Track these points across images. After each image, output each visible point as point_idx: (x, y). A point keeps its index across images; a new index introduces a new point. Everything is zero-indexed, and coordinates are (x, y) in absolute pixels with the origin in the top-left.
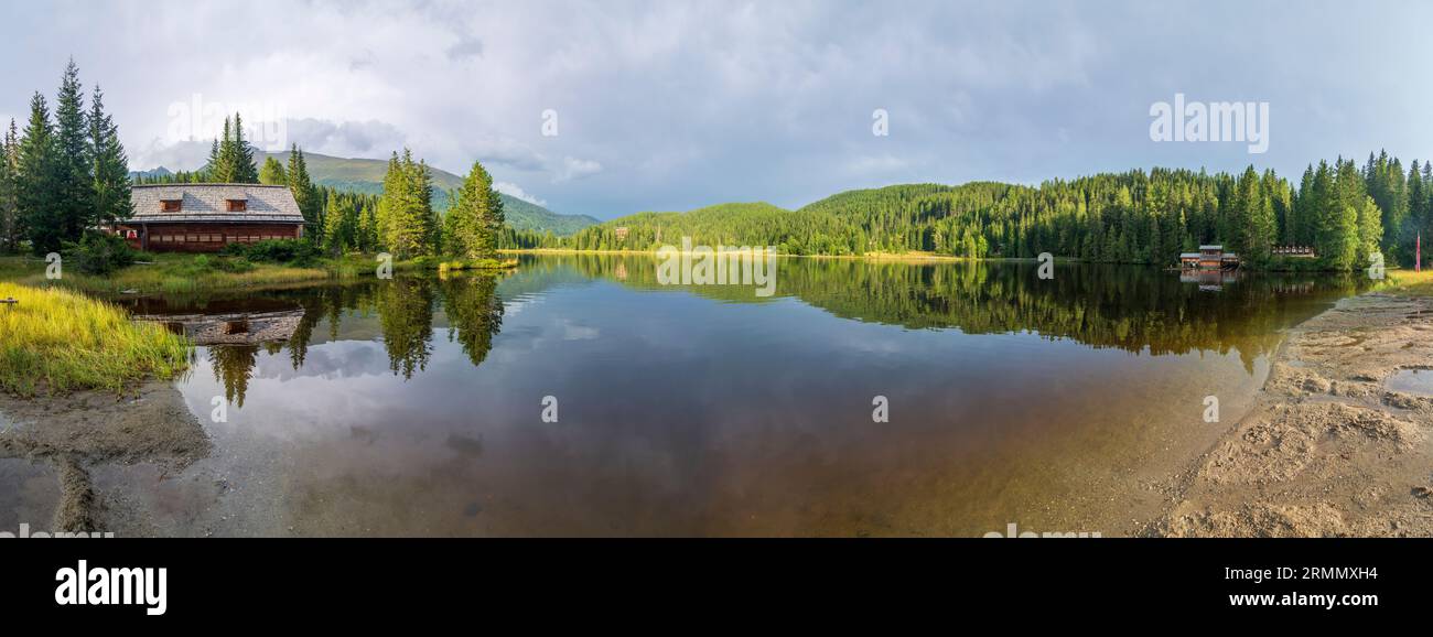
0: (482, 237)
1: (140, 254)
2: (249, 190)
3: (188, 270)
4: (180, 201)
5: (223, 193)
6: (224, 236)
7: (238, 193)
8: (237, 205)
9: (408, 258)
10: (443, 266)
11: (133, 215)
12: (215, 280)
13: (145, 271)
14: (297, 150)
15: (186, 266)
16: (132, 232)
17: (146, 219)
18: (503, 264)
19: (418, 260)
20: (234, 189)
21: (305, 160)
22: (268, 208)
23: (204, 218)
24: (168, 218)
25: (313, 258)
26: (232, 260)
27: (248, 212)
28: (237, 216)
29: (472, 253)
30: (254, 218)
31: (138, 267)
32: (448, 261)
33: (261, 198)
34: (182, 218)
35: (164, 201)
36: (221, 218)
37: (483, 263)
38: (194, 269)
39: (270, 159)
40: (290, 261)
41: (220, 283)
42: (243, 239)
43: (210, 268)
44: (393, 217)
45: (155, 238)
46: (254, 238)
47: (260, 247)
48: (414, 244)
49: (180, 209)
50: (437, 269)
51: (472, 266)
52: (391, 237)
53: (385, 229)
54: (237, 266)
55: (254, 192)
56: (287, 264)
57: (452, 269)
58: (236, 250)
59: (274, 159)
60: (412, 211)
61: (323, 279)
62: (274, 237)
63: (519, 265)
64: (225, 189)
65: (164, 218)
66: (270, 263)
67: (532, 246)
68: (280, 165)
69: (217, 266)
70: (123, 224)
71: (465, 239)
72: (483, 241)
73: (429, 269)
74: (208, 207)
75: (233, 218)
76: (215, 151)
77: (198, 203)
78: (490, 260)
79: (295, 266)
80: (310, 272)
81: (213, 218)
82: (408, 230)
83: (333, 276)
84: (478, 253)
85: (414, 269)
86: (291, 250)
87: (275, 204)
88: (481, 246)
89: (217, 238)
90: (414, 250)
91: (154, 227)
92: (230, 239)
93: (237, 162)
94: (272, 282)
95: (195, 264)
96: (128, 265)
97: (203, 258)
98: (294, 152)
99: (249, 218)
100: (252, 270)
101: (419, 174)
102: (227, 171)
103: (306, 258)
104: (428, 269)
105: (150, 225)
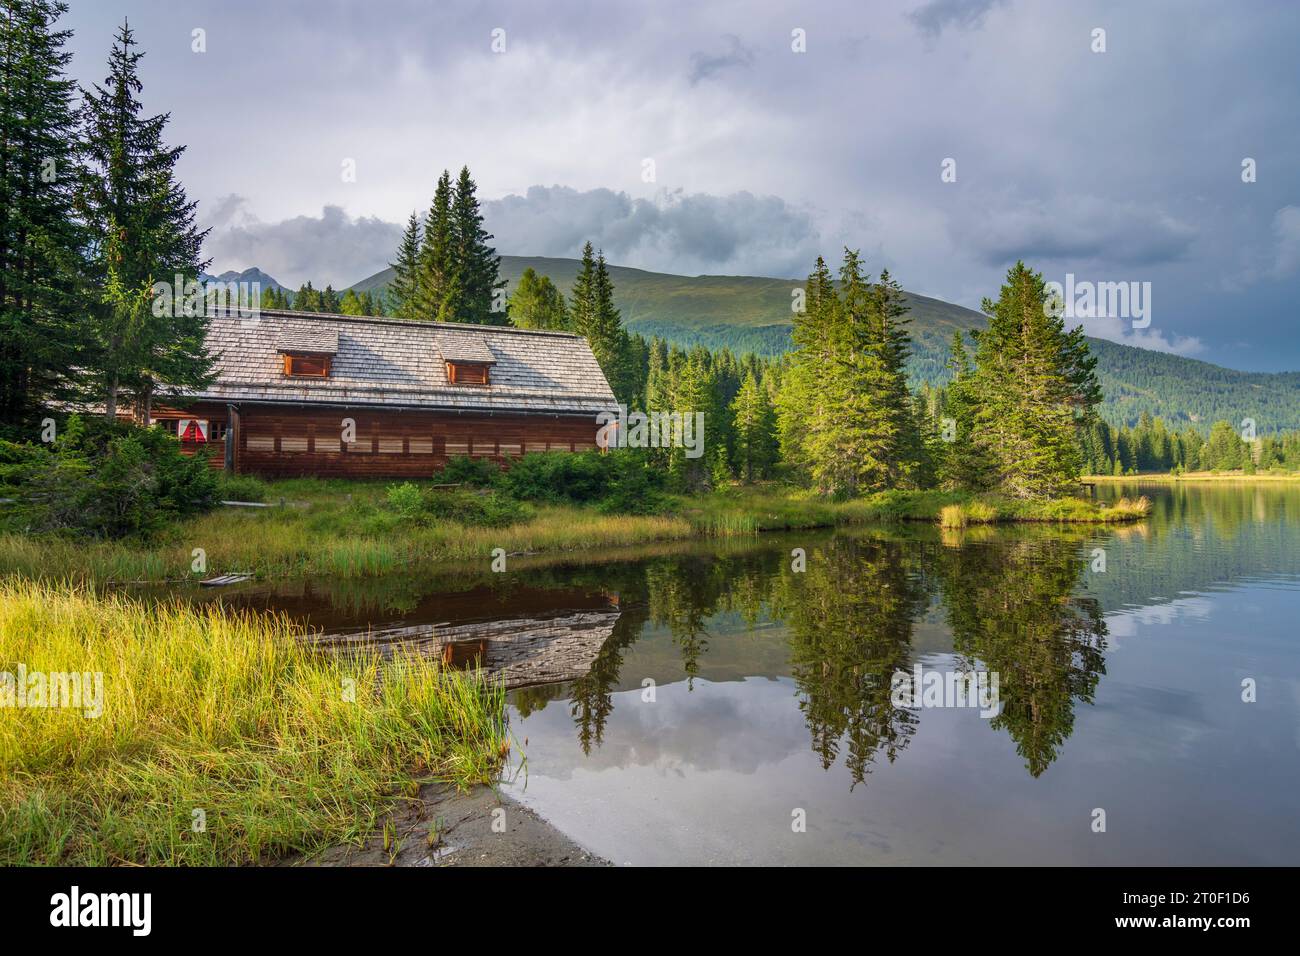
0: (1042, 443)
1: (226, 482)
2: (496, 340)
3: (371, 520)
4: (330, 356)
5: (435, 344)
6: (439, 443)
7: (472, 346)
8: (468, 371)
9: (855, 495)
10: (950, 515)
11: (210, 381)
12: (442, 543)
13: (255, 528)
14: (595, 258)
15: (365, 512)
16: (193, 426)
17: (238, 394)
18: (1105, 513)
19: (880, 499)
20: (460, 337)
21: (612, 281)
22: (540, 381)
23: (390, 399)
24: (298, 395)
25: (652, 492)
26: (467, 495)
27: (496, 389)
28: (471, 398)
29: (1019, 485)
30: (509, 403)
31: (230, 516)
32: (957, 502)
33: (522, 357)
34: (337, 397)
35: (288, 353)
36: (431, 400)
37: (1049, 508)
38: (385, 517)
39: (531, 275)
40: (598, 500)
41: (455, 550)
42: (483, 449)
43: (427, 516)
44: (821, 403)
45: (262, 444)
46: (509, 448)
47: (532, 467)
48: (871, 463)
49: (329, 375)
50: (933, 520)
51: (1021, 514)
52: (814, 447)
53: (799, 430)
54: (492, 511)
55: (509, 345)
56: (592, 508)
57: (971, 523)
58: (472, 474)
59: (540, 275)
60: (866, 387)
61: (683, 539)
62: (555, 447)
63: (1150, 514)
64: (440, 335)
65: (287, 395)
66: (554, 504)
67: (1166, 464)
68: (552, 289)
69: (442, 510)
70: (178, 402)
71: (999, 449)
72: (1048, 453)
73: (914, 521)
74: (399, 374)
75: (463, 402)
76: (410, 248)
77: (375, 365)
78: (1069, 502)
79: (610, 512)
80: (653, 525)
81: (414, 400)
82: (856, 431)
83: (701, 534)
84: (1036, 483)
85: (876, 518)
86: (599, 477)
87: (555, 373)
88: (1041, 465)
89: (421, 446)
90: (871, 476)
91: (259, 414)
92: (455, 449)
93: (462, 278)
94: (577, 545)
95: (389, 507)
96: (205, 509)
97: (404, 491)
98: (588, 262)
99: (499, 403)
100: (526, 520)
101: (878, 305)
102: (439, 297)
103: (639, 492)
104: (907, 519)
105: (247, 409)
